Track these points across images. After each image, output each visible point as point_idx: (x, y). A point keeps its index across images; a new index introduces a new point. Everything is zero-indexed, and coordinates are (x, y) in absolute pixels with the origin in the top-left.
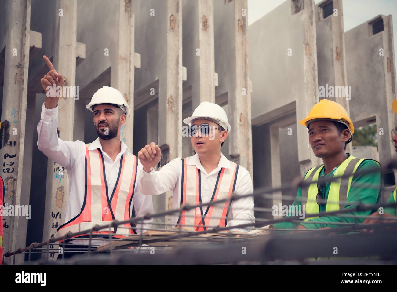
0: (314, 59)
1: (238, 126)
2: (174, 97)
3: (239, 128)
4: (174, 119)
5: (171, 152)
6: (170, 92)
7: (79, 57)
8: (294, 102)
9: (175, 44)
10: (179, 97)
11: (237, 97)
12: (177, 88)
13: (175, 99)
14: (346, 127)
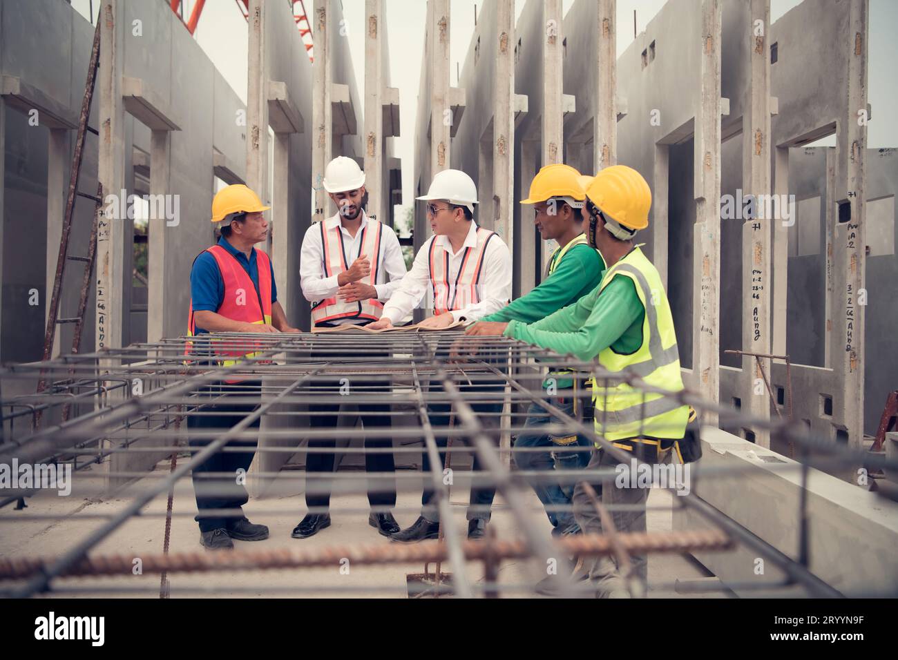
0: (717, 57)
1: (599, 162)
2: (505, 137)
3: (600, 164)
4: (505, 164)
5: (502, 203)
6: (499, 131)
7: (391, 104)
8: (693, 119)
9: (507, 71)
10: (510, 136)
11: (599, 124)
12: (508, 126)
13: (505, 140)
14: (564, 202)
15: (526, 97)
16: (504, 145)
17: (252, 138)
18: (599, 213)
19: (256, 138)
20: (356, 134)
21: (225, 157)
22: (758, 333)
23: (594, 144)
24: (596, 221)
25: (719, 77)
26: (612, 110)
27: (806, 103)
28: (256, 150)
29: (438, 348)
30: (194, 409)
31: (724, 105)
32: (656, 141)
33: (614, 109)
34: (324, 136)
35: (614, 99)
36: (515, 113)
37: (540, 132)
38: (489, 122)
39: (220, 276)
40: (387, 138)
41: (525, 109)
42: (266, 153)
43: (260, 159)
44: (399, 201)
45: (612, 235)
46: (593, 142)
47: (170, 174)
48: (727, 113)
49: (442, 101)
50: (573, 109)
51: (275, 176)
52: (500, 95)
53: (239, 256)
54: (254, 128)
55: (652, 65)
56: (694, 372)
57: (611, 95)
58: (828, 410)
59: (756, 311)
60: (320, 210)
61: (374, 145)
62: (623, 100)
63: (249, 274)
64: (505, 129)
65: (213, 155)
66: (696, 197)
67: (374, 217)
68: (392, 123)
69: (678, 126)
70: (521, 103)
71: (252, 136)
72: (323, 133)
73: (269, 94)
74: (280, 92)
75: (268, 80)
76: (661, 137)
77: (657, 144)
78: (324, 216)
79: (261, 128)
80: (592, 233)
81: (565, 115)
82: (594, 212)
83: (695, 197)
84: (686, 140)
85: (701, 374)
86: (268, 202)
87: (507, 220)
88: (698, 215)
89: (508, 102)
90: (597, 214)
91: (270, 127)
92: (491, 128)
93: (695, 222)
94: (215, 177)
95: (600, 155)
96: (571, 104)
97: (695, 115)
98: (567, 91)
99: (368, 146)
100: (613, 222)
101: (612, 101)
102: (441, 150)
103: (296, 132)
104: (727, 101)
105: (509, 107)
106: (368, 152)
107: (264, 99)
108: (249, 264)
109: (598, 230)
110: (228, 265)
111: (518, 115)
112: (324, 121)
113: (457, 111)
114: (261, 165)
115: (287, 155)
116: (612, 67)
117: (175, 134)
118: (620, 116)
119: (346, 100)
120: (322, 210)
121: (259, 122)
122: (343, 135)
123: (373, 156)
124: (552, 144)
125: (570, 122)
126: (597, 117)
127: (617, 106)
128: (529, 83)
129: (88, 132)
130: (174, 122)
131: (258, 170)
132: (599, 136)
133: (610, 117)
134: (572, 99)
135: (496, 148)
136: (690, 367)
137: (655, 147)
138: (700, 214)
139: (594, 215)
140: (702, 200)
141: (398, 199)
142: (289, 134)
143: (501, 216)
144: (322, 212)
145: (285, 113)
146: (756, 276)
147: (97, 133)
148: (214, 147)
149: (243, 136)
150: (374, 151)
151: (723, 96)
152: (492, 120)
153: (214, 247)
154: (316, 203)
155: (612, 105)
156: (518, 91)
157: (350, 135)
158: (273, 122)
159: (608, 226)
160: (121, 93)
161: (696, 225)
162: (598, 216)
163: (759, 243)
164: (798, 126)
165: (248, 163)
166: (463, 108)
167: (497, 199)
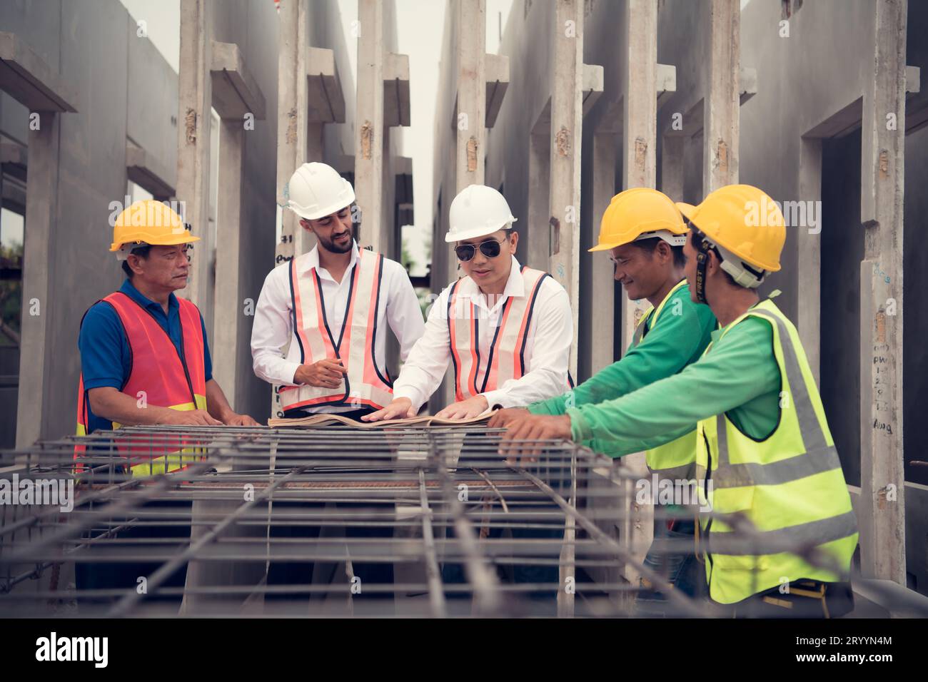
1: (712, 167)
2: (568, 129)
3: (713, 172)
4: (567, 169)
5: (563, 229)
6: (560, 120)
7: (397, 79)
8: (860, 100)
10: (576, 128)
11: (713, 108)
12: (573, 112)
13: (568, 133)
14: (659, 239)
15: (600, 69)
16: (566, 141)
17: (186, 128)
18: (712, 247)
19: (193, 128)
20: (343, 121)
21: (144, 154)
23: (705, 140)
24: (707, 259)
26: (732, 89)
28: (192, 146)
29: (463, 451)
30: (103, 535)
31: (911, 77)
32: (802, 132)
33: (736, 87)
34: (296, 126)
35: (736, 71)
36: (584, 92)
37: (622, 121)
38: (543, 106)
39: (123, 336)
40: (391, 129)
41: (600, 87)
42: (207, 151)
43: (198, 160)
44: (410, 221)
45: (730, 279)
46: (702, 135)
47: (58, 178)
48: (916, 89)
49: (473, 74)
50: (672, 87)
51: (221, 184)
52: (561, 66)
53: (152, 309)
54: (189, 112)
55: (796, 17)
56: (864, 492)
57: (732, 64)
60: (288, 238)
61: (371, 141)
63: (169, 333)
64: (568, 118)
65: (126, 149)
66: (864, 218)
67: (370, 248)
68: (399, 107)
69: (837, 110)
70: (594, 78)
71: (186, 124)
72: (295, 122)
73: (213, 63)
74: (230, 59)
75: (211, 41)
76: (810, 127)
77: (805, 138)
78: (294, 246)
79: (199, 113)
80: (700, 279)
81: (660, 95)
82: (705, 246)
83: (863, 220)
84: (849, 131)
85: (874, 495)
86: (211, 220)
87: (570, 255)
88: (867, 247)
89: (573, 76)
90: (710, 249)
91: (213, 111)
92: (547, 115)
93: (863, 259)
94: (130, 182)
95: (713, 156)
96: (669, 79)
97: (863, 93)
98: (663, 59)
99: (361, 142)
100: (734, 258)
101: (732, 74)
102: (472, 149)
104: (916, 71)
105: (575, 84)
106: (362, 151)
107: (204, 69)
108: (167, 319)
109: (710, 273)
110: (136, 321)
111: (588, 96)
112: (296, 104)
113: (495, 92)
114: (199, 168)
115: (239, 153)
116: (734, 21)
117: (67, 117)
118: (745, 97)
119: (329, 71)
120: (291, 237)
121: (197, 105)
122: (324, 123)
123: (370, 157)
124: (640, 140)
125: (666, 104)
126: (709, 98)
127: (741, 81)
128: (606, 47)
130: (65, 100)
131: (195, 176)
132: (712, 128)
133: (729, 99)
134: (671, 71)
135: (555, 147)
136: (858, 485)
137: (801, 143)
138: (870, 246)
139: (705, 252)
140: (873, 224)
141: (408, 218)
143: (561, 248)
144: (291, 241)
145: (236, 90)
148: (128, 138)
149: (174, 121)
150: (370, 150)
151: (909, 63)
152: (549, 104)
153: (114, 294)
154: (283, 227)
155: (732, 80)
156: (589, 60)
157: (335, 123)
158: (217, 102)
159: (726, 265)
161: (864, 262)
162: (710, 251)
165: (180, 166)
166: (506, 85)
167: (555, 223)
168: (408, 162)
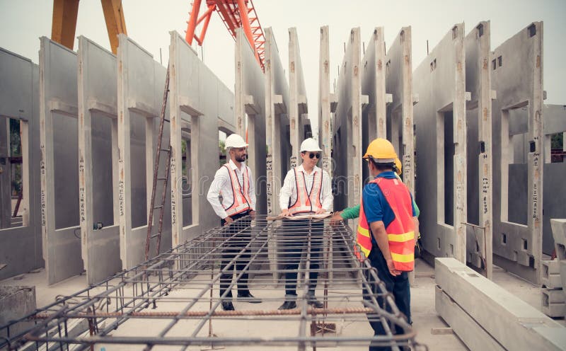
0: (463, 73)
4: (358, 130)
5: (357, 149)
6: (355, 114)
7: (303, 103)
8: (452, 103)
9: (357, 85)
11: (404, 107)
12: (359, 111)
15: (367, 97)
16: (357, 121)
19: (240, 123)
22: (486, 209)
23: (402, 118)
25: (464, 83)
26: (410, 101)
27: (515, 90)
28: (240, 128)
31: (468, 96)
32: (437, 110)
33: (412, 100)
35: (412, 95)
41: (367, 102)
48: (470, 99)
49: (326, 101)
50: (391, 101)
54: (239, 118)
55: (435, 71)
56: (454, 228)
57: (410, 93)
58: (526, 248)
59: (485, 199)
61: (295, 124)
62: (416, 96)
64: (357, 113)
65: (218, 121)
66: (454, 142)
68: (304, 109)
69: (446, 105)
70: (365, 99)
71: (238, 122)
72: (271, 119)
73: (246, 102)
74: (250, 100)
75: (245, 95)
76: (439, 109)
77: (438, 112)
79: (242, 118)
81: (387, 104)
85: (457, 230)
88: (455, 151)
89: (359, 99)
95: (405, 124)
96: (390, 99)
97: (453, 101)
98: (388, 92)
99: (292, 124)
101: (410, 96)
103: (258, 114)
104: (469, 94)
105: (359, 102)
106: (292, 127)
107: (243, 105)
111: (363, 105)
112: (271, 114)
113: (333, 106)
115: (254, 125)
116: (410, 80)
117: (201, 117)
118: (414, 103)
119: (282, 102)
121: (241, 115)
123: (294, 129)
124: (381, 119)
125: (390, 107)
126: (403, 104)
127: (413, 98)
128: (369, 89)
129: (165, 122)
130: (201, 113)
132: (404, 114)
133: (410, 104)
134: (391, 96)
135: (353, 122)
140: (457, 144)
141: (310, 135)
142: (254, 115)
143: (356, 155)
145: (254, 109)
146: (485, 181)
147: (169, 121)
148: (219, 118)
149: (232, 108)
151: (467, 91)
155: (411, 98)
156: (364, 94)
158: (247, 111)
160: (179, 104)
161: (455, 156)
163: (486, 165)
164: (511, 101)
166: (337, 103)
167: (354, 147)
168: (309, 120)
